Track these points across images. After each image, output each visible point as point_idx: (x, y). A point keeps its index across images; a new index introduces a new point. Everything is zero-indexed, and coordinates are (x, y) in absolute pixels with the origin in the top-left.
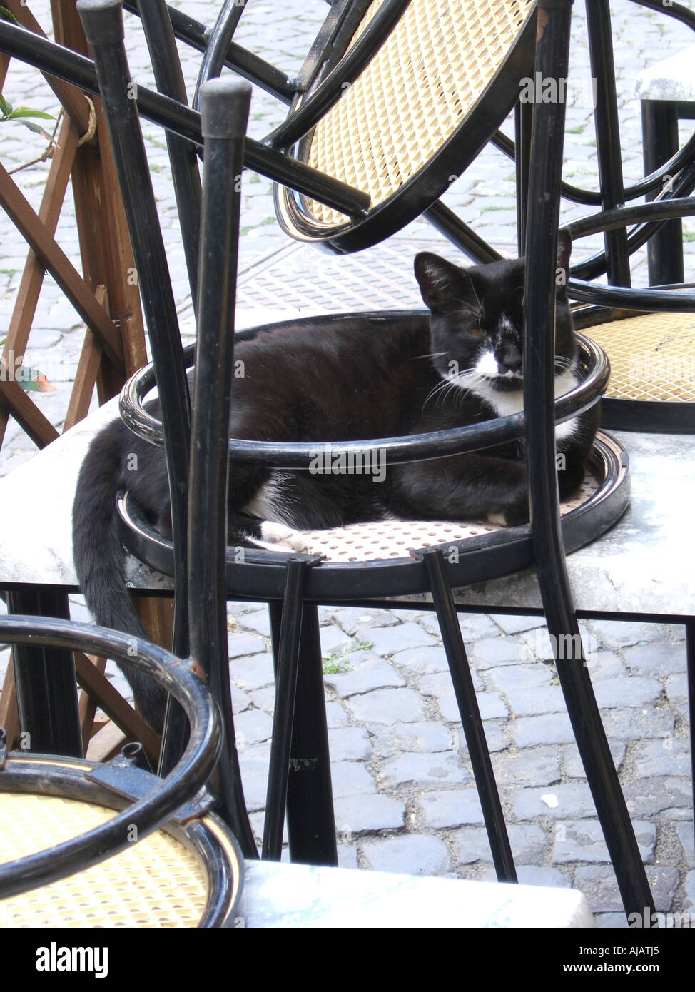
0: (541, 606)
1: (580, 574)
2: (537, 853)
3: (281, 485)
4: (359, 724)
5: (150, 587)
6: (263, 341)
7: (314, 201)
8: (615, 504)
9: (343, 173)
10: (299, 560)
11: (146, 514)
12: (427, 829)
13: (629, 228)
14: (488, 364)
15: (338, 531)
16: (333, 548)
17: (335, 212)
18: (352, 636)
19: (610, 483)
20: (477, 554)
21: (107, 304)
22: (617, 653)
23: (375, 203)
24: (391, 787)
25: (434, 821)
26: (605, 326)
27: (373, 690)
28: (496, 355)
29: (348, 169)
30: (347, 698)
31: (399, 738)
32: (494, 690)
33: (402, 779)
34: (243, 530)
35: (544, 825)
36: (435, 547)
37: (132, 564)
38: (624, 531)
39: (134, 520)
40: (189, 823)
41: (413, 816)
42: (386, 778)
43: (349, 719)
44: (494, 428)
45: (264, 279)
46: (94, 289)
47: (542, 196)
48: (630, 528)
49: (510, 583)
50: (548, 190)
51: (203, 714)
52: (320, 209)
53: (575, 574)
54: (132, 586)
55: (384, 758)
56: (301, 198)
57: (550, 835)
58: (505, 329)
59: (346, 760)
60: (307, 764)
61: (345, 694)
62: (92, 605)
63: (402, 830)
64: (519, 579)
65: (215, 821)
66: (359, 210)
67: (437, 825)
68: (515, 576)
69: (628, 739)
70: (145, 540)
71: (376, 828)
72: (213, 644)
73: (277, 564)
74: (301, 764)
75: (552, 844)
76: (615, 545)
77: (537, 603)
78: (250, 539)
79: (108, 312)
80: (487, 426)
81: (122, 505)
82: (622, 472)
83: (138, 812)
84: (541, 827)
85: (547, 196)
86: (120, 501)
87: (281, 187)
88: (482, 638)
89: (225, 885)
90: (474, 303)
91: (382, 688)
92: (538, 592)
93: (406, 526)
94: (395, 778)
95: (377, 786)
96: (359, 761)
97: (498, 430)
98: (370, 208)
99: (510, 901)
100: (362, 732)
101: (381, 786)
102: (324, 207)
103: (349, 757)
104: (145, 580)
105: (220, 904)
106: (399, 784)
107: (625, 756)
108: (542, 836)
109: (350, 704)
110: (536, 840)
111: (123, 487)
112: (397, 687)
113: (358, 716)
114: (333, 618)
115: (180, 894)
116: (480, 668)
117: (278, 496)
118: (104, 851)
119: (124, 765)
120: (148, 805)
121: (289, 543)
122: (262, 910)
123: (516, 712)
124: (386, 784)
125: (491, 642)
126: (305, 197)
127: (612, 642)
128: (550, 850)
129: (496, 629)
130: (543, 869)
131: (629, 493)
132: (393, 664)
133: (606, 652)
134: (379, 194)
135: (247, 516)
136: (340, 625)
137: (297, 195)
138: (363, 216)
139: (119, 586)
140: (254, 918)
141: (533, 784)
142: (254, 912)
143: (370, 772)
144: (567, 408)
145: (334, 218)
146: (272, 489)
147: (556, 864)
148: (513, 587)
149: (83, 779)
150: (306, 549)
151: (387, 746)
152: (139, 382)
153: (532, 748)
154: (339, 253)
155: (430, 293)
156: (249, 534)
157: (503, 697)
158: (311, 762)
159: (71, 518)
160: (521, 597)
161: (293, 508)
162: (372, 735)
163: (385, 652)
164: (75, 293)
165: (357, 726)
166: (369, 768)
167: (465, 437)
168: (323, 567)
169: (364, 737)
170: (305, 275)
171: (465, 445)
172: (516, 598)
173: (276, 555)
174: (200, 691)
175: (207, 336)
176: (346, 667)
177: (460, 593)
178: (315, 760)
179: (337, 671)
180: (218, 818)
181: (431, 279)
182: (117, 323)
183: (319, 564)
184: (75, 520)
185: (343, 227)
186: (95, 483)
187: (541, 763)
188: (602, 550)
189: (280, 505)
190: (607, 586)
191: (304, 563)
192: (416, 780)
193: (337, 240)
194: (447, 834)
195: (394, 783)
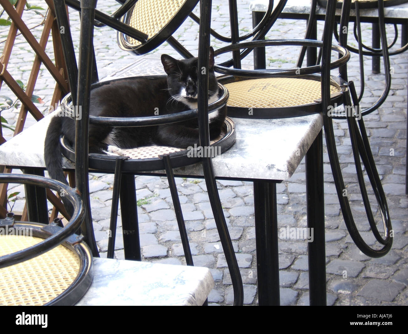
0: (203, 175)
1: (217, 164)
2: (212, 265)
3: (115, 133)
4: (153, 221)
5: (71, 168)
6: (112, 84)
7: (130, 38)
8: (230, 141)
9: (140, 28)
10: (120, 158)
11: (70, 143)
12: (175, 256)
13: (241, 50)
14: (184, 93)
15: (136, 149)
16: (133, 155)
17: (137, 41)
18: (152, 192)
19: (229, 134)
20: (182, 157)
21: (64, 75)
22: (242, 198)
23: (150, 37)
24: (163, 242)
25: (177, 253)
26: (232, 83)
27: (159, 210)
28: (186, 89)
29: (142, 26)
30: (150, 212)
31: (167, 226)
32: (200, 210)
33: (167, 239)
34: (102, 148)
35: (215, 255)
36: (167, 154)
37: (64, 160)
38: (233, 150)
39: (65, 145)
40: (75, 245)
41: (170, 252)
42: (162, 239)
43: (150, 219)
44: (187, 114)
45: (128, 73)
46: (59, 70)
47: (204, 34)
48: (235, 149)
49: (193, 167)
50: (206, 32)
51: (79, 206)
52: (132, 40)
53: (215, 164)
54: (65, 168)
55: (161, 232)
56: (126, 36)
57: (216, 258)
58: (189, 81)
59: (148, 233)
60: (131, 232)
61: (149, 211)
62: (50, 174)
63: (166, 257)
64: (197, 166)
65: (84, 244)
66: (144, 40)
67: (178, 255)
68: (195, 164)
69: (244, 227)
70: (70, 152)
71: (157, 256)
72: (83, 183)
73: (112, 159)
74: (129, 232)
75: (217, 261)
76: (229, 155)
77: (202, 174)
78: (104, 151)
79: (64, 78)
80: (185, 113)
81: (62, 140)
82: (233, 130)
83: (53, 238)
84: (213, 256)
85: (205, 34)
86: (61, 139)
87: (120, 32)
88: (197, 193)
89: (86, 265)
90: (179, 72)
91: (162, 209)
92: (203, 170)
93: (159, 148)
94: (164, 239)
95: (158, 242)
96: (153, 233)
97: (189, 115)
98: (148, 39)
99: (184, 271)
100: (154, 223)
101: (160, 242)
102: (134, 39)
103: (150, 232)
104: (69, 166)
105: (83, 272)
106: (166, 241)
107: (243, 232)
108: (213, 259)
109: (150, 214)
110: (211, 260)
111: (62, 134)
112: (167, 209)
113: (153, 219)
114: (146, 186)
115: (71, 268)
116: (195, 203)
117: (115, 137)
118: (40, 252)
119: (54, 225)
120: (56, 236)
121: (117, 153)
122: (99, 274)
123: (207, 217)
124: (162, 241)
125: (200, 194)
126: (127, 36)
127: (240, 194)
128: (216, 263)
129: (201, 190)
130: (213, 269)
131: (236, 138)
132: (166, 202)
133: (238, 198)
134: (151, 35)
135: (104, 144)
136: (148, 188)
137: (125, 35)
138: (145, 42)
139: (59, 167)
140: (96, 277)
141: (212, 241)
142: (96, 275)
143: (156, 237)
144: (213, 108)
145: (137, 43)
146: (112, 135)
147: (218, 268)
148: (194, 169)
149: (40, 230)
150: (123, 155)
151: (162, 228)
152: (68, 98)
153: (212, 229)
154: (138, 55)
155: (167, 68)
156: (104, 149)
157: (203, 213)
158: (132, 232)
159: (44, 144)
160: (197, 172)
161: (119, 141)
162: (157, 225)
163: (163, 197)
164: (52, 70)
165: (153, 222)
166: (156, 236)
167: (178, 116)
168: (129, 161)
169: (155, 225)
170: (142, 72)
171: (178, 119)
172: (195, 172)
173: (113, 156)
174: (78, 199)
175: (82, 77)
176: (150, 202)
177: (177, 171)
178: (134, 231)
179: (147, 204)
180: (85, 243)
181: (166, 63)
182: (67, 81)
183: (127, 159)
184: (45, 145)
185: (139, 46)
186: (52, 133)
187: (214, 234)
188: (225, 156)
189: (115, 140)
190: (226, 168)
191: (122, 159)
192: (172, 240)
193: (137, 50)
194: (181, 258)
195: (164, 241)
